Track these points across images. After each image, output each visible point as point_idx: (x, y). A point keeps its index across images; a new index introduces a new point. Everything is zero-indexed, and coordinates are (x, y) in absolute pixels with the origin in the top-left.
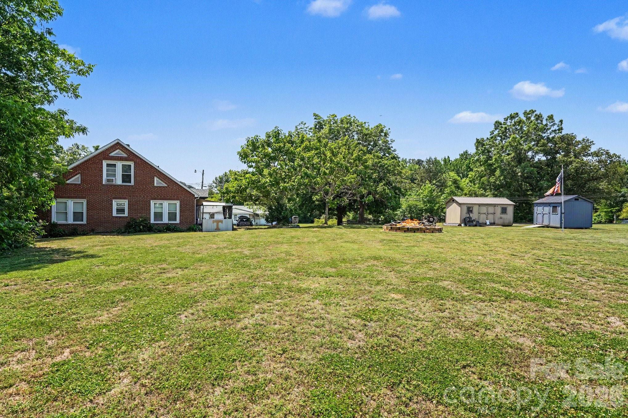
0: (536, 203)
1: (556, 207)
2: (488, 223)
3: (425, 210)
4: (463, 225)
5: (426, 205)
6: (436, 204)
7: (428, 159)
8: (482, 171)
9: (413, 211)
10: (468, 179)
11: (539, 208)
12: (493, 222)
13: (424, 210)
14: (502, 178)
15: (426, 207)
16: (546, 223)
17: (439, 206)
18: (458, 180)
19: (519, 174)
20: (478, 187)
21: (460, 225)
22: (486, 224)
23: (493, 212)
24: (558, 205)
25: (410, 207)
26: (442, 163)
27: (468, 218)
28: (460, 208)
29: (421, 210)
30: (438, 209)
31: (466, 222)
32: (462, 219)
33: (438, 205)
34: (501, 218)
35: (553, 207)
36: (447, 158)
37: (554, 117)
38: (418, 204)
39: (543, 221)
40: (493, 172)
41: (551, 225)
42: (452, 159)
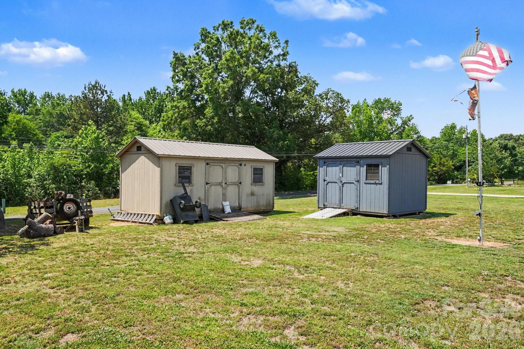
0: (320, 158)
1: (377, 166)
2: (228, 210)
3: (88, 174)
4: (168, 219)
5: (89, 166)
6: (108, 163)
7: (93, 83)
8: (184, 108)
9: (63, 177)
10: (161, 123)
11: (330, 169)
12: (237, 204)
13: (85, 174)
14: (216, 120)
15: (88, 170)
16: (350, 204)
17: (112, 168)
18: (145, 126)
19: (240, 115)
20: (179, 134)
21: (160, 221)
22: (223, 211)
23: (236, 180)
24: (382, 160)
25: (54, 168)
26: (121, 104)
27: (182, 197)
28: (158, 170)
29: (79, 175)
30: (111, 173)
31: (178, 211)
32: (164, 202)
33: (111, 165)
34: (252, 194)
35: (369, 166)
36: (126, 94)
37: (277, 36)
38: (72, 163)
39: (341, 200)
40: (200, 111)
41: (363, 209)
42: (135, 98)
